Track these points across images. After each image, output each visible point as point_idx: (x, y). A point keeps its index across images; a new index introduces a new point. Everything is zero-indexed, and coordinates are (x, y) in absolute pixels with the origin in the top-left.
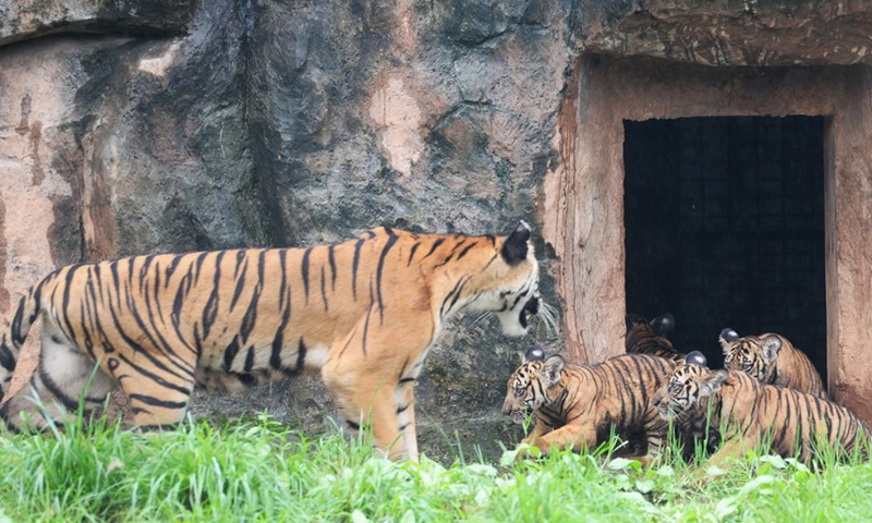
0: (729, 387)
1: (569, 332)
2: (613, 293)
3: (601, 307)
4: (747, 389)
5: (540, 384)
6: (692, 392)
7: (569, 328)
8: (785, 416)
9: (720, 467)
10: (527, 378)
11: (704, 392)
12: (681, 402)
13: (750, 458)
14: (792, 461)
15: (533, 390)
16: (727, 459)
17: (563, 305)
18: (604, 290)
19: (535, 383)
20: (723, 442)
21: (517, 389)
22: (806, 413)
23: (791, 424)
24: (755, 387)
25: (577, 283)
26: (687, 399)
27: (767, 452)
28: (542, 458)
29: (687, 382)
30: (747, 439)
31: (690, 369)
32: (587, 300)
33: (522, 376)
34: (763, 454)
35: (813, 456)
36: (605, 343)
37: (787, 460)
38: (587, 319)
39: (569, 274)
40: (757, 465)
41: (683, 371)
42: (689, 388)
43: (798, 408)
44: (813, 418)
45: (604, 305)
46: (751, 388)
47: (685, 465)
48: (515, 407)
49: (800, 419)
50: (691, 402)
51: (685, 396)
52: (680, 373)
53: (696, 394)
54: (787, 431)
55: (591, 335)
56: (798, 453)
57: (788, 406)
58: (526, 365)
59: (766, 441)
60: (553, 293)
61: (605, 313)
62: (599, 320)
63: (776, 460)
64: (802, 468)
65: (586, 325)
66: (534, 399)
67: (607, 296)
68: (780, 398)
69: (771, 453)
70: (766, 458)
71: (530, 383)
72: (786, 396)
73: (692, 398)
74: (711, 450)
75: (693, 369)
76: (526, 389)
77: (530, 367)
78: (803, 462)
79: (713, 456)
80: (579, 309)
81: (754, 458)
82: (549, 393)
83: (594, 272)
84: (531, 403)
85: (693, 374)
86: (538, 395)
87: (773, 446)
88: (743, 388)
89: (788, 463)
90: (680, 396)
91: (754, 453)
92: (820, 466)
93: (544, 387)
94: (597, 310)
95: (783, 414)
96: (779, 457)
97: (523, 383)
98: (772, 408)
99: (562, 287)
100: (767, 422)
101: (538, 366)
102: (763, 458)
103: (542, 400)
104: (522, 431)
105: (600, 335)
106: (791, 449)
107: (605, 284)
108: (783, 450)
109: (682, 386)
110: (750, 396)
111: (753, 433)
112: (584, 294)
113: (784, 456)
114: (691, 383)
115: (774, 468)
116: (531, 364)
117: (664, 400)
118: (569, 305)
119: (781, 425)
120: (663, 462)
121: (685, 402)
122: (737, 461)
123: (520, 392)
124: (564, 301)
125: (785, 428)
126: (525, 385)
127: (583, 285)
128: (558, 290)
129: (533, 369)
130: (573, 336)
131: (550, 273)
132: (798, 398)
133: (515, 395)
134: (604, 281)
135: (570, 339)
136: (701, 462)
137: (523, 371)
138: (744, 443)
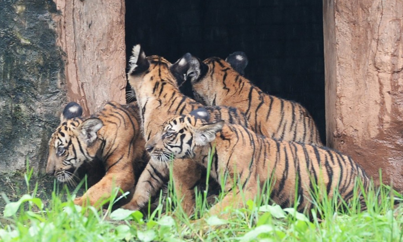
0: (225, 142)
1: (70, 85)
2: (113, 46)
3: (102, 60)
4: (244, 143)
5: (79, 142)
6: (186, 140)
7: (70, 81)
8: (283, 168)
9: (220, 217)
10: (67, 137)
11: (199, 140)
12: (174, 150)
13: (250, 207)
14: (291, 211)
15: (74, 150)
16: (227, 209)
17: (64, 58)
18: (104, 42)
19: (74, 142)
20: (223, 194)
21: (59, 149)
22: (305, 164)
23: (289, 176)
24: (252, 141)
25: (77, 36)
26: (181, 147)
27: (266, 202)
28: (44, 209)
29: (181, 131)
30: (246, 192)
31: (186, 119)
32: (88, 53)
33: (63, 135)
34: (262, 204)
35: (312, 206)
36: (105, 95)
37: (286, 210)
38: (88, 72)
39: (70, 28)
40: (257, 216)
41: (178, 120)
42: (183, 137)
43: (296, 160)
44: (313, 168)
45: (104, 58)
46: (248, 142)
47: (185, 216)
48: (58, 167)
49: (298, 170)
50: (184, 150)
51: (179, 144)
52: (175, 122)
53: (190, 143)
54: (286, 182)
55: (92, 87)
56: (297, 203)
57: (287, 159)
58: (65, 123)
59: (265, 192)
60: (54, 46)
61: (105, 65)
62: (101, 72)
63: (276, 210)
64: (302, 218)
65: (87, 78)
66: (75, 158)
67: (107, 49)
68: (278, 150)
69: (270, 203)
70: (266, 208)
71: (70, 143)
72: (285, 148)
73: (186, 147)
74: (211, 202)
75: (189, 119)
76: (67, 148)
77: (69, 126)
78: (301, 211)
79: (214, 207)
80: (80, 62)
81: (254, 209)
82: (89, 151)
83: (95, 25)
84: (73, 162)
85: (189, 124)
86: (79, 154)
87: (272, 196)
88: (241, 142)
89: (287, 213)
90: (173, 144)
91: (254, 203)
92: (319, 216)
93: (84, 146)
94: (98, 63)
95: (281, 167)
96: (278, 207)
97: (64, 143)
98: (270, 162)
99: (63, 41)
100: (266, 175)
101: (76, 124)
102: (263, 208)
103: (83, 159)
104: (24, 182)
105: (101, 88)
106: (290, 199)
107: (105, 37)
108: (284, 200)
109: (176, 134)
110: (248, 150)
111: (253, 185)
112: (84, 47)
113: (284, 206)
114: (185, 132)
115: (273, 218)
116: (69, 122)
117: (157, 146)
118: (70, 59)
119: (280, 177)
120: (164, 212)
121: (178, 150)
122: (237, 211)
123: (62, 152)
124: (65, 54)
125: (284, 179)
126: (66, 145)
127: (83, 38)
128: (59, 44)
129: (71, 127)
130: (74, 89)
131: (51, 26)
132: (296, 150)
133: (57, 155)
134: (104, 34)
135: (71, 92)
136: (202, 212)
137: (63, 131)
138: (244, 195)
